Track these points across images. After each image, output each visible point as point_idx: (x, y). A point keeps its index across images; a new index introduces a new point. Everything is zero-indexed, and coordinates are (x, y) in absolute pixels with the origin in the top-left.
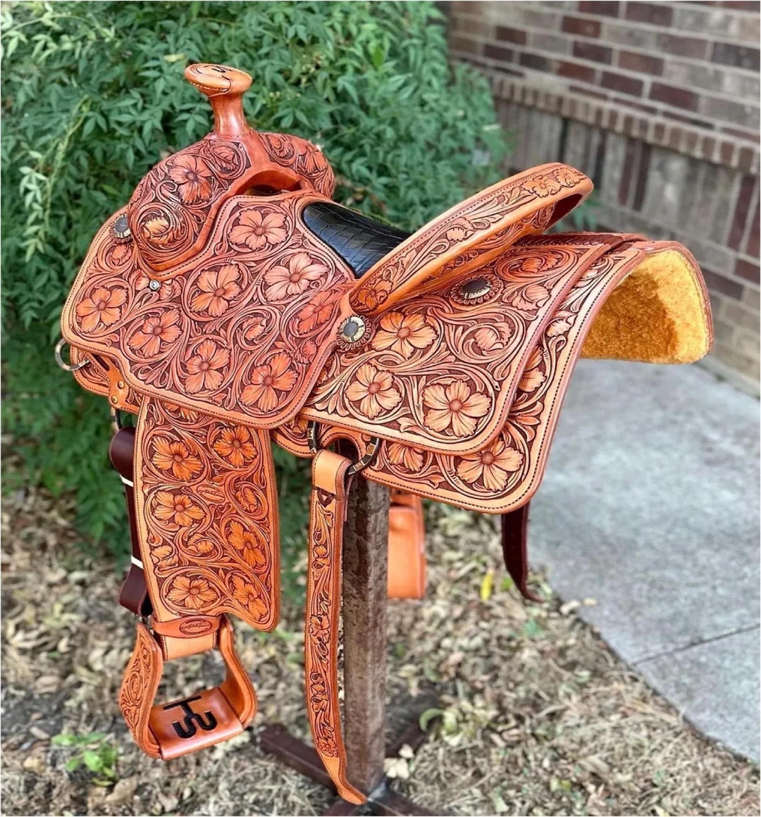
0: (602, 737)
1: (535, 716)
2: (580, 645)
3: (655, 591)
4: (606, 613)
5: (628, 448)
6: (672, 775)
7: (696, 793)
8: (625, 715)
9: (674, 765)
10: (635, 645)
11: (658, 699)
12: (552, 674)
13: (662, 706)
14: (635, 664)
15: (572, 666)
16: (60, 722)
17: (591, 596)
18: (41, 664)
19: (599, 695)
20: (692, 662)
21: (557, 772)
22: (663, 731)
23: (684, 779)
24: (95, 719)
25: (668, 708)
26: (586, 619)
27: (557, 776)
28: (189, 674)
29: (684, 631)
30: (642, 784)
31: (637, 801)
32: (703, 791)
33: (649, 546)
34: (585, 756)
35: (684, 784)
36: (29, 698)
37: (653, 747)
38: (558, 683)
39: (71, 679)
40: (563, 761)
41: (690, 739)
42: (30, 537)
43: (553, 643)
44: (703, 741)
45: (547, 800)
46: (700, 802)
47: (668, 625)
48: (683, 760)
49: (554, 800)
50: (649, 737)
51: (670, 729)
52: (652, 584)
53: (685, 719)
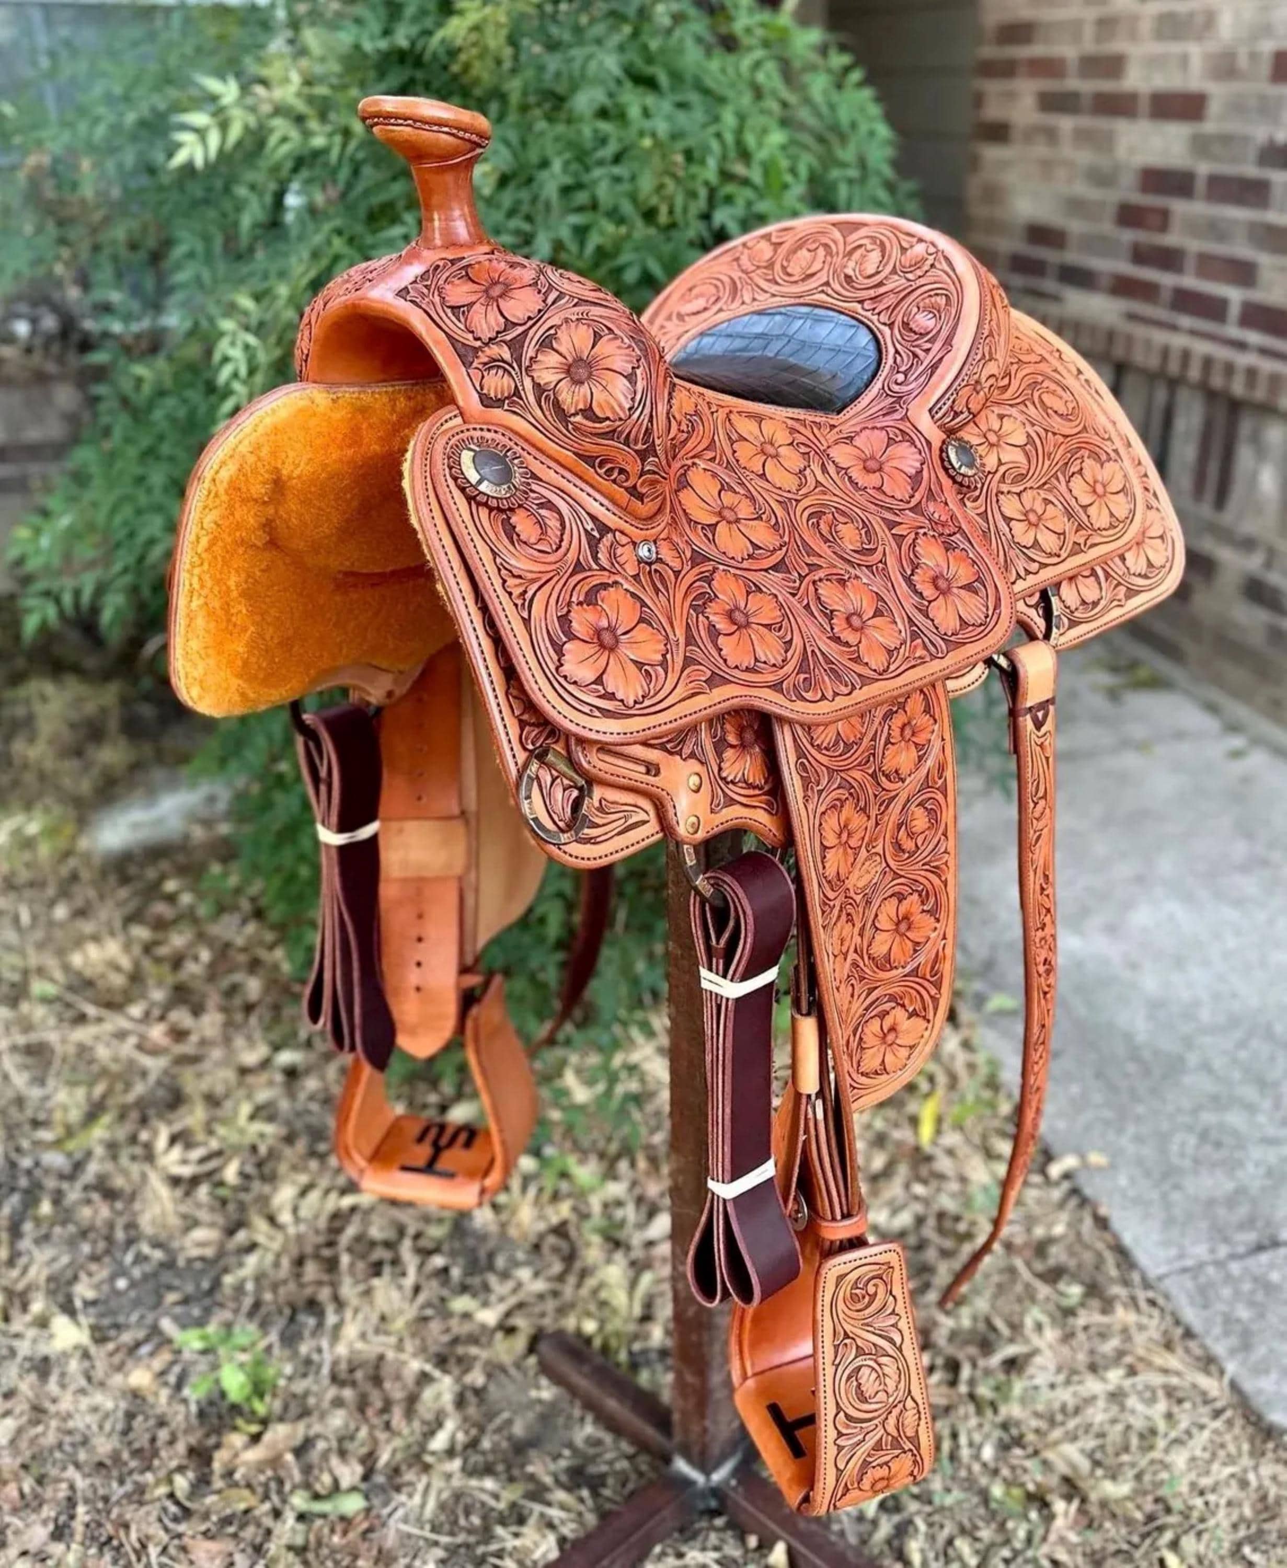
0: (1090, 1411)
1: (981, 1363)
2: (1072, 1237)
3: (1208, 1149)
4: (1123, 1181)
5: (1188, 898)
6: (1202, 1493)
7: (1242, 1533)
8: (1132, 1371)
9: (1208, 1473)
10: (1166, 1244)
11: (1192, 1344)
12: (1019, 1288)
13: (1198, 1359)
14: (1160, 1278)
15: (1054, 1276)
16: (207, 1312)
17: (1102, 1150)
18: (199, 1205)
19: (1093, 1330)
20: (1256, 1280)
21: (1005, 1472)
22: (1194, 1405)
23: (1223, 1502)
24: (263, 1310)
25: (1209, 1363)
26: (1088, 1191)
27: (1005, 1480)
28: (424, 1243)
29: (1249, 1223)
30: (1149, 1507)
31: (1135, 1539)
32: (1254, 1528)
33: (1206, 1067)
34: (1056, 1443)
35: (1222, 1513)
36: (169, 1265)
37: (1173, 1434)
38: (1027, 1303)
39: (241, 1236)
40: (1018, 1451)
41: (1239, 1422)
42: (234, 990)
43: (1029, 1230)
44: (1261, 1430)
45: (980, 1524)
46: (1247, 1550)
47: (1221, 1212)
48: (1225, 1464)
49: (994, 1526)
50: (1169, 1416)
51: (1206, 1402)
52: (1204, 1136)
53: (1234, 1386)
